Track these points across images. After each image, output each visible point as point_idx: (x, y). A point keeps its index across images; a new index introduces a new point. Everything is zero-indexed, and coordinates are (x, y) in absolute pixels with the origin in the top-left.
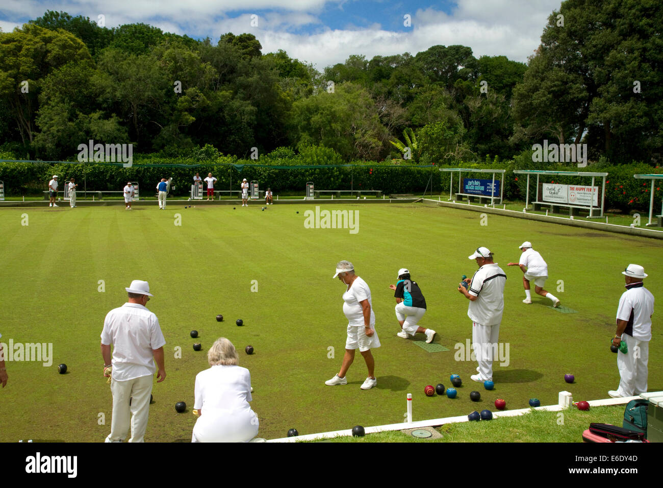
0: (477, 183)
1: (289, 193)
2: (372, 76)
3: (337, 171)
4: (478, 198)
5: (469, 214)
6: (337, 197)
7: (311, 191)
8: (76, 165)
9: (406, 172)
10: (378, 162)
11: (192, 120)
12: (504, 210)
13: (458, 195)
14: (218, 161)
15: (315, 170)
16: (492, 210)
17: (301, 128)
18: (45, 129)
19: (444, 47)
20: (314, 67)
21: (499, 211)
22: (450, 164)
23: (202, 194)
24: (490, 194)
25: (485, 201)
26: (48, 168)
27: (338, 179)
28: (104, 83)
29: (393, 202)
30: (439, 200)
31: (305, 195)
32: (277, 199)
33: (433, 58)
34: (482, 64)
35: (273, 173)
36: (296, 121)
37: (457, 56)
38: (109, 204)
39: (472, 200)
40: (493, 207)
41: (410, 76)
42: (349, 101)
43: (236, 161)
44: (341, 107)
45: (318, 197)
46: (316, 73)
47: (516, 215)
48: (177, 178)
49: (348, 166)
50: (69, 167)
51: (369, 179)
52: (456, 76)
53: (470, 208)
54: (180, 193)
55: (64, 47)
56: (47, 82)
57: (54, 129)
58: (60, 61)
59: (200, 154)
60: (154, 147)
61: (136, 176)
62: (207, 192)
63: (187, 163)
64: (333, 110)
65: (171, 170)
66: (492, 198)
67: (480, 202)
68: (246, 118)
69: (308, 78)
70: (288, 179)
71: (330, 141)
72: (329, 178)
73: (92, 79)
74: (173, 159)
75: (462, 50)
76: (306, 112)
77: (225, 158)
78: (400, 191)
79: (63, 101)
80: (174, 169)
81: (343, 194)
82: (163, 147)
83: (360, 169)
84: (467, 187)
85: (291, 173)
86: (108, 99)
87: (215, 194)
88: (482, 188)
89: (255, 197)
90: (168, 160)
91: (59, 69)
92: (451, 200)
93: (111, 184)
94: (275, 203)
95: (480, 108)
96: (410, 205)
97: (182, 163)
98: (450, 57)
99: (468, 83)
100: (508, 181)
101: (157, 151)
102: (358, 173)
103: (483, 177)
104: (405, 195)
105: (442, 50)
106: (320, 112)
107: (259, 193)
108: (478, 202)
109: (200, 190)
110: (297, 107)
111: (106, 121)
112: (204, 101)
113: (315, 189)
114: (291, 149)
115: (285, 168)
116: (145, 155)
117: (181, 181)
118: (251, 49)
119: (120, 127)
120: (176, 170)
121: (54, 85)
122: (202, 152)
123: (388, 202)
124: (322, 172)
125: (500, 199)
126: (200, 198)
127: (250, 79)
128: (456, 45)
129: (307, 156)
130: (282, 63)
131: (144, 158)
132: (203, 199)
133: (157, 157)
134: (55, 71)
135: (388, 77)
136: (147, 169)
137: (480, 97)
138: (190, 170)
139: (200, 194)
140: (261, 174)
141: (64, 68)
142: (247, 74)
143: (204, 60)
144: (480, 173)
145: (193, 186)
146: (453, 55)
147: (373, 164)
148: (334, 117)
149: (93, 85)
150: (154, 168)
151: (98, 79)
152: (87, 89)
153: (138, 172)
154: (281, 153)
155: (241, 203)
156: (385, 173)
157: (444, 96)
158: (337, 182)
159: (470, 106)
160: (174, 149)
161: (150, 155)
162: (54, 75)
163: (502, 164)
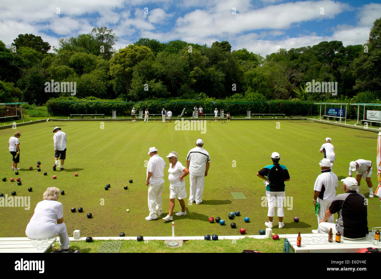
0: (334, 110)
1: (239, 115)
2: (289, 58)
3: (263, 104)
4: (334, 118)
5: (327, 126)
6: (263, 117)
7: (249, 114)
8: (145, 103)
9: (299, 105)
10: (285, 100)
11: (195, 81)
12: (345, 124)
13: (324, 117)
14: (206, 100)
15: (252, 104)
16: (339, 124)
17: (248, 84)
18: (133, 88)
19: (327, 42)
20: (260, 55)
21: (342, 125)
22: (323, 101)
23: (198, 116)
24: (339, 116)
25: (337, 120)
26: (134, 104)
27: (263, 109)
28: (157, 67)
29: (291, 120)
30: (314, 119)
31: (246, 116)
32: (233, 118)
33: (321, 48)
34: (348, 50)
35: (232, 105)
36: (245, 81)
37: (334, 46)
38: (157, 120)
39: (331, 119)
40: (340, 123)
41: (308, 57)
42: (271, 71)
43: (215, 100)
44: (267, 73)
45: (253, 117)
46: (262, 58)
47: (351, 127)
48: (187, 108)
49: (269, 102)
50: (142, 104)
51: (279, 108)
52: (334, 56)
53: (328, 123)
54: (189, 115)
55: (142, 52)
56: (135, 68)
57: (136, 87)
58: (141, 59)
59: (198, 97)
60: (179, 94)
61: (170, 107)
62: (200, 115)
63: (192, 101)
64: (263, 75)
65: (185, 105)
66: (340, 118)
67: (335, 120)
68: (220, 79)
69: (256, 61)
70: (239, 108)
71: (261, 90)
72: (259, 108)
73: (153, 65)
74: (186, 100)
75: (336, 43)
76: (250, 77)
77: (210, 99)
78: (296, 114)
79: (140, 75)
80: (186, 104)
81: (265, 115)
82: (182, 94)
83: (275, 103)
84: (329, 112)
85: (241, 106)
86: (159, 73)
87: (203, 116)
88: (336, 113)
89: (222, 116)
90: (183, 100)
91: (140, 62)
92: (320, 119)
93: (159, 111)
94: (231, 120)
95: (346, 72)
96: (299, 121)
97: (190, 101)
98: (330, 47)
99: (340, 60)
100: (351, 109)
101: (179, 96)
102: (274, 105)
103: (338, 107)
104: (297, 116)
105: (326, 44)
106: (257, 76)
107: (224, 115)
108: (334, 120)
109: (197, 114)
110: (246, 74)
111: (157, 83)
112: (201, 72)
113: (251, 113)
114: (241, 94)
115: (237, 103)
116: (174, 98)
117: (189, 110)
118: (226, 48)
119: (164, 86)
120: (187, 104)
121: (138, 69)
122: (199, 96)
123: (288, 119)
124: (256, 105)
125: (345, 119)
126: (197, 117)
127: (224, 62)
128: (334, 40)
129: (249, 97)
130: (244, 54)
131: (173, 99)
132: (198, 118)
133: (179, 99)
134: (138, 63)
135: (297, 58)
136: (174, 104)
137: (346, 66)
138: (193, 105)
139: (197, 116)
140: (226, 106)
141: (142, 62)
142: (223, 60)
143: (203, 55)
144: (337, 105)
145: (194, 112)
146: (332, 46)
147: (282, 101)
148: (263, 79)
149: (153, 68)
150: (177, 104)
151: (156, 65)
152: (151, 70)
153: (170, 105)
154: (236, 96)
155: (214, 120)
156: (288, 105)
157: (326, 66)
158: (263, 110)
159: (340, 71)
160: (186, 95)
161: (176, 98)
162: (138, 65)
163: (349, 100)
